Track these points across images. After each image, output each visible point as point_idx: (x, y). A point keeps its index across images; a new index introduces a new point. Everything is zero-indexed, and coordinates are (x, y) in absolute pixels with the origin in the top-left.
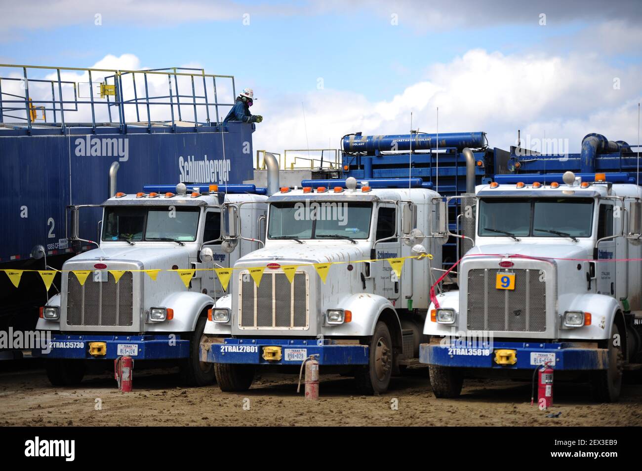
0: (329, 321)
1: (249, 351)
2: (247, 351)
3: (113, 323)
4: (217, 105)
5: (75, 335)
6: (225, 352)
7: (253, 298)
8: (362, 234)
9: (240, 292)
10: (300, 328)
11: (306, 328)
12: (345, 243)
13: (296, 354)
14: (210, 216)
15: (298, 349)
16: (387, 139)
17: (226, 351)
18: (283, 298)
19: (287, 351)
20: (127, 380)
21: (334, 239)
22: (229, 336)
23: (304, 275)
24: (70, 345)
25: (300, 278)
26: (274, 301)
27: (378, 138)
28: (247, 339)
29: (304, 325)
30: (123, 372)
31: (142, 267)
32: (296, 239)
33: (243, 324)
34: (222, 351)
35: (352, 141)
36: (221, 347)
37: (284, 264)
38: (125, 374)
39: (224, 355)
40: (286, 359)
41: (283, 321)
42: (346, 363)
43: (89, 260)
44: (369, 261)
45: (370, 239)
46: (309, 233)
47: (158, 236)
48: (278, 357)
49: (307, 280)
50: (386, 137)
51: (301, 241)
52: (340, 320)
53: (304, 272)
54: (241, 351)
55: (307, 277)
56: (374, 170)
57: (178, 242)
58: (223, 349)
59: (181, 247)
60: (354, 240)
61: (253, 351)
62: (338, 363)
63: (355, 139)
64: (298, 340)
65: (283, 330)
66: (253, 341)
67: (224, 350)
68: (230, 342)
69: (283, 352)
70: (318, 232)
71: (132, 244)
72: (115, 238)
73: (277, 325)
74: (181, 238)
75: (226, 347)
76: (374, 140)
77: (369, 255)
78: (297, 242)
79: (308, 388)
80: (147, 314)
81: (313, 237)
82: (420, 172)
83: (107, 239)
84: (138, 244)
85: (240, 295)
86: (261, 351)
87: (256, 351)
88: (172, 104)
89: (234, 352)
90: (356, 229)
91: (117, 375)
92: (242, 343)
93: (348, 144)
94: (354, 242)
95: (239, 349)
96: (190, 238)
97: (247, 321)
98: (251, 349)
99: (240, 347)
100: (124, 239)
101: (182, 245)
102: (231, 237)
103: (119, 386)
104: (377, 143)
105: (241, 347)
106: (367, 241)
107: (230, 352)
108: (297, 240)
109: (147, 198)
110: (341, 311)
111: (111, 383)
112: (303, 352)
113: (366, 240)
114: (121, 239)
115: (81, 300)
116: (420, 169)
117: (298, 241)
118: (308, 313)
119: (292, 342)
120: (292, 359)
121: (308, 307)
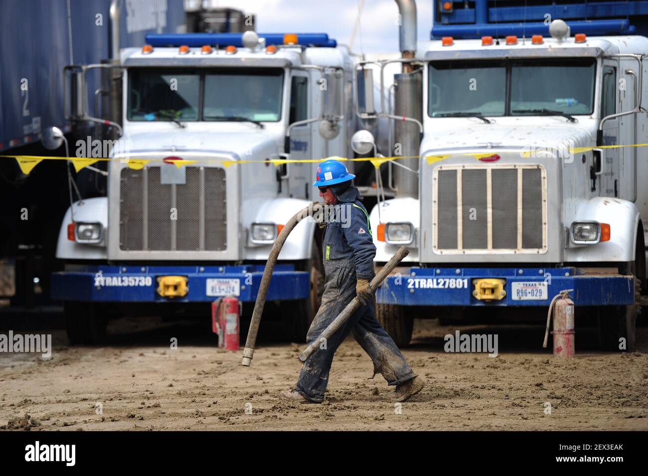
0: (575, 240)
1: (454, 287)
2: (451, 286)
3: (195, 247)
5: (134, 266)
6: (415, 288)
7: (456, 206)
8: (582, 107)
9: (435, 196)
10: (534, 251)
11: (541, 251)
12: (557, 121)
13: (529, 290)
15: (534, 283)
17: (417, 286)
18: (504, 206)
19: (516, 286)
20: (234, 332)
21: (540, 115)
22: (417, 264)
23: (538, 170)
24: (130, 281)
25: (533, 176)
26: (490, 211)
28: (448, 268)
29: (539, 246)
30: (226, 321)
32: (480, 116)
33: (440, 246)
34: (410, 286)
36: (409, 281)
37: (505, 154)
38: (230, 324)
39: (413, 293)
40: (515, 297)
41: (504, 239)
42: (605, 303)
44: (597, 149)
45: (595, 115)
46: (501, 106)
47: (221, 114)
48: (500, 293)
49: (544, 178)
51: (489, 119)
52: (592, 239)
53: (538, 166)
54: (440, 286)
55: (544, 174)
58: (412, 283)
59: (259, 130)
60: (573, 117)
61: (461, 286)
62: (593, 303)
64: (531, 269)
65: (505, 254)
66: (458, 271)
67: (414, 284)
68: (419, 274)
69: (507, 287)
70: (514, 106)
71: (183, 127)
72: (151, 117)
73: (495, 246)
75: (417, 281)
78: (482, 121)
79: (560, 341)
80: (246, 233)
81: (508, 113)
83: (135, 118)
84: (194, 126)
85: (435, 202)
86: (472, 287)
87: (466, 286)
89: (430, 289)
90: (572, 100)
91: (217, 325)
92: (440, 274)
94: (573, 120)
95: (438, 284)
97: (446, 241)
98: (458, 283)
99: (439, 281)
100: (170, 119)
101: (262, 127)
102: (370, 114)
103: (220, 342)
105: (441, 281)
106: (591, 118)
107: (423, 289)
108: (482, 118)
110: (595, 225)
111: (209, 339)
112: (541, 287)
113: (588, 117)
114: (160, 118)
115: (142, 212)
117: (484, 120)
118: (545, 229)
119: (521, 271)
120: (524, 298)
121: (545, 219)
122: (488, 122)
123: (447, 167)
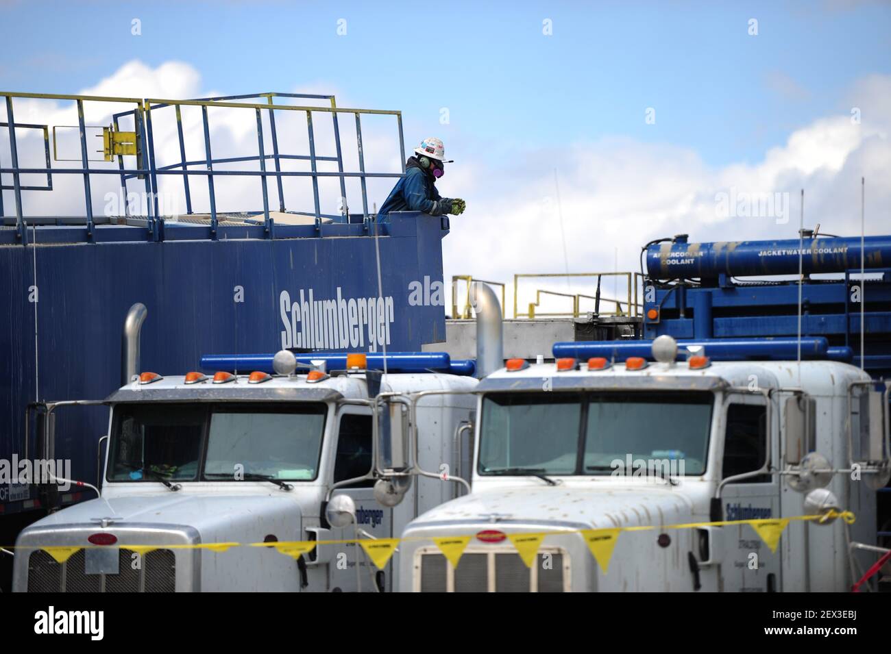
4: (363, 176)
8: (690, 464)
12: (651, 485)
14: (348, 422)
16: (745, 250)
23: (559, 556)
27: (725, 247)
31: (197, 540)
32: (541, 474)
35: (668, 254)
37: (515, 531)
43: (77, 525)
44: (707, 526)
45: (707, 476)
46: (570, 461)
49: (567, 568)
50: (744, 245)
51: (553, 478)
53: (559, 550)
55: (567, 562)
56: (719, 320)
57: (278, 482)
59: (284, 494)
60: (671, 478)
63: (674, 249)
70: (590, 460)
71: (175, 489)
72: (137, 475)
74: (284, 474)
76: (717, 251)
77: (707, 511)
78: (543, 482)
81: (579, 471)
82: (822, 324)
83: (118, 477)
84: (188, 488)
88: (264, 175)
93: (657, 261)
94: (673, 483)
96: (305, 473)
100: (158, 478)
101: (287, 488)
102: (396, 470)
104: (722, 259)
106: (702, 480)
108: (542, 477)
109: (208, 385)
113: (698, 478)
114: (149, 477)
116: (823, 318)
117: (546, 480)
122: (552, 483)
123: (434, 549)
